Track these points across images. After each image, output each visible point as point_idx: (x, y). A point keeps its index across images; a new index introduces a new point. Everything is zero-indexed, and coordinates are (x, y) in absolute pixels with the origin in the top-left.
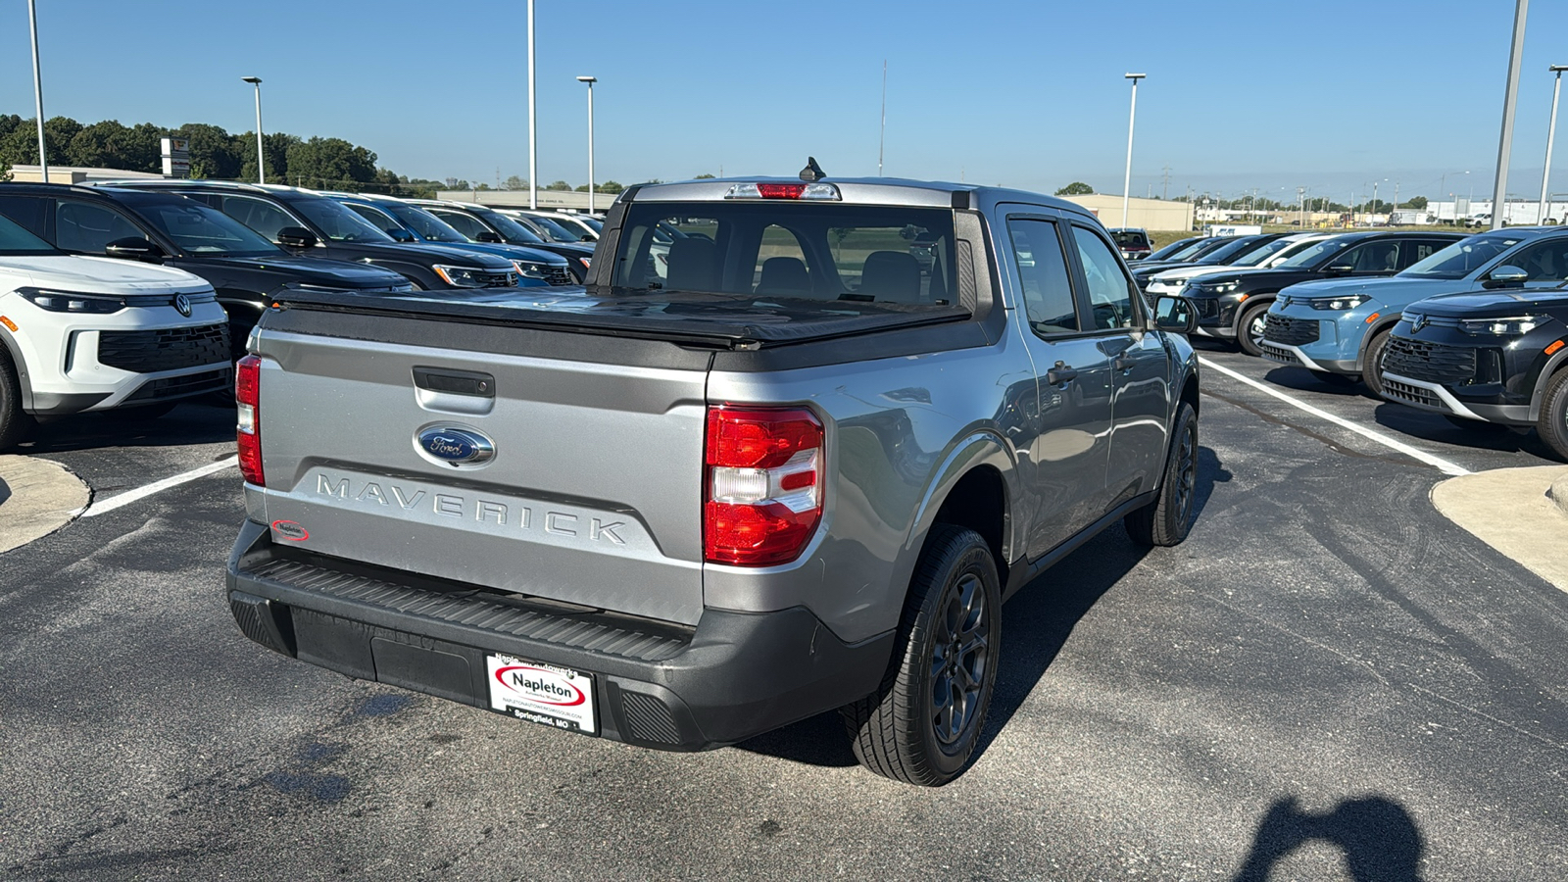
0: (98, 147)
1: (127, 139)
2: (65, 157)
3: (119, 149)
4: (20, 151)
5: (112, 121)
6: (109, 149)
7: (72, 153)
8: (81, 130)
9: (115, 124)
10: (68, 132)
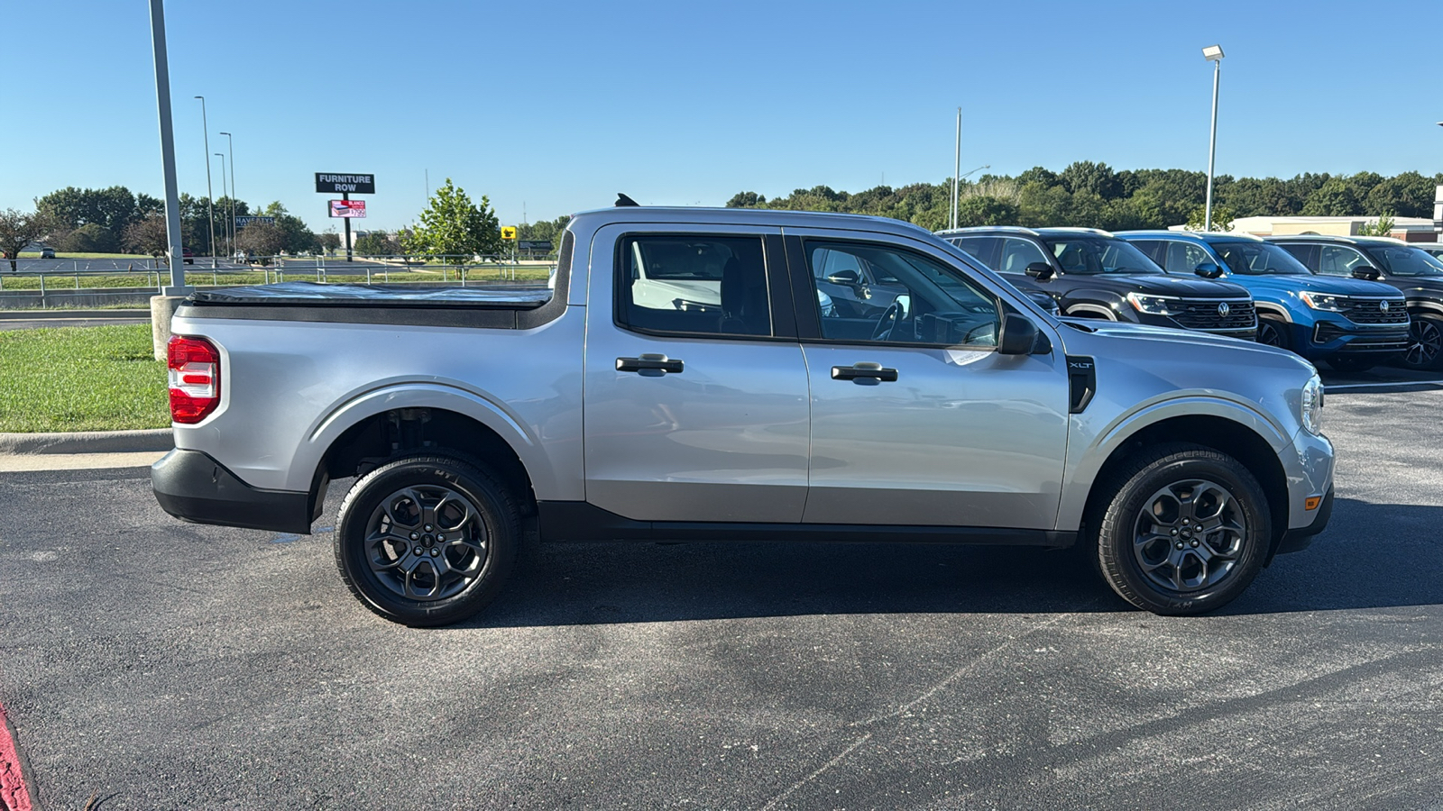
0: (1394, 197)
1: (1424, 188)
2: (1362, 209)
3: (1415, 198)
4: (1322, 205)
5: (1412, 172)
6: (1404, 199)
7: (1368, 204)
8: (1379, 182)
9: (1415, 175)
10: (1369, 185)
